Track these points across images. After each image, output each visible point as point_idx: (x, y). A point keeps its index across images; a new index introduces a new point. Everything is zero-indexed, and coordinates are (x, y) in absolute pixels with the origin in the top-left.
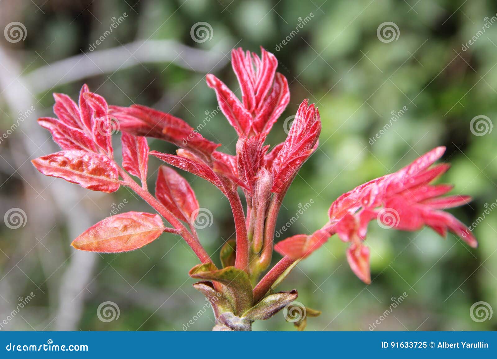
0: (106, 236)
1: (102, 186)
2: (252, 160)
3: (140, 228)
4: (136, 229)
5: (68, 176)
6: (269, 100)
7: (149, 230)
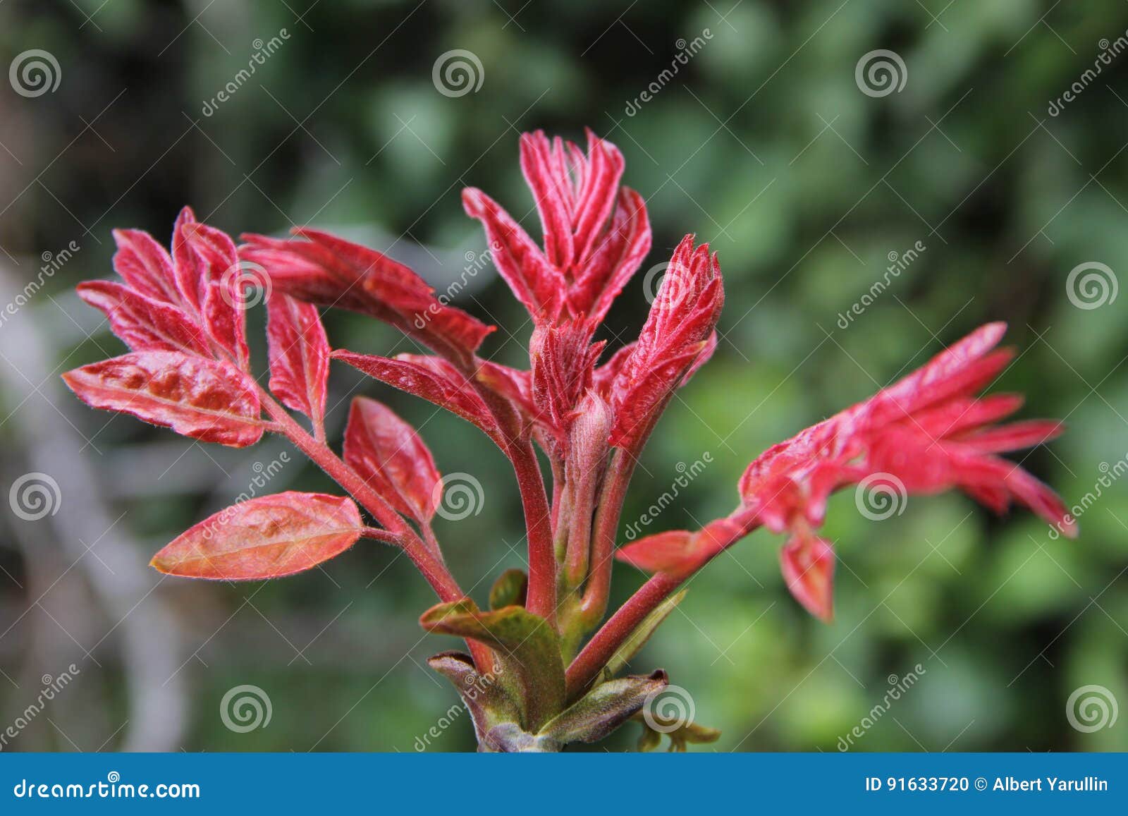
0: (230, 546)
1: (222, 431)
2: (566, 376)
3: (307, 528)
4: (299, 529)
5: (146, 409)
6: (604, 247)
7: (329, 533)
